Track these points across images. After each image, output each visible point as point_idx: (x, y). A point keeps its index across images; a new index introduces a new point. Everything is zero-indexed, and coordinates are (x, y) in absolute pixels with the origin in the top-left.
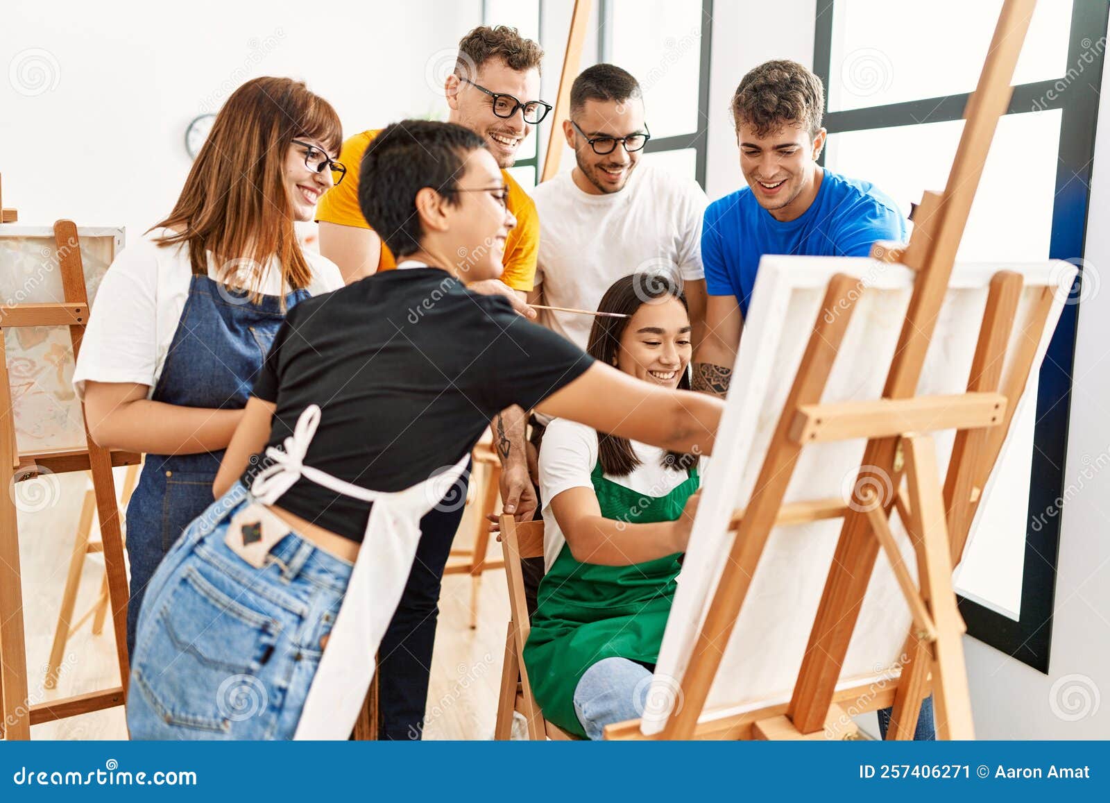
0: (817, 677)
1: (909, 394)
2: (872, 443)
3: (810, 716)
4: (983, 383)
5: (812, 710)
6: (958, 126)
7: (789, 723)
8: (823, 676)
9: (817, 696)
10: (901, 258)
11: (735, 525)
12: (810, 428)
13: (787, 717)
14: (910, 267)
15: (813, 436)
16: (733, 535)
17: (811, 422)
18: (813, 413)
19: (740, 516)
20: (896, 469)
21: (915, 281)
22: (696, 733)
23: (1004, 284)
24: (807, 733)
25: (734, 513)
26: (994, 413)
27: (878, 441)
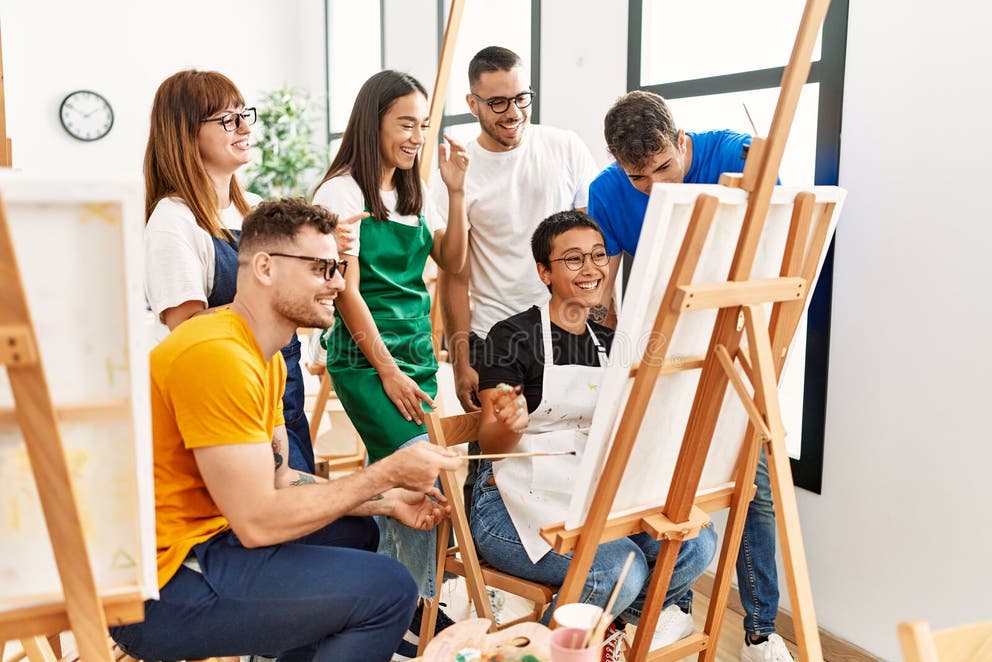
0: (685, 483)
1: (746, 279)
2: (721, 311)
3: (678, 511)
4: (790, 269)
5: (681, 507)
7: (666, 518)
9: (685, 495)
10: (740, 184)
11: (634, 373)
12: (687, 300)
13: (663, 514)
14: (746, 190)
15: (688, 306)
16: (633, 379)
17: (687, 296)
18: (688, 290)
19: (637, 366)
20: (738, 330)
21: (749, 199)
22: (608, 525)
23: (805, 201)
24: (679, 523)
25: (633, 365)
26: (799, 290)
27: (725, 311)
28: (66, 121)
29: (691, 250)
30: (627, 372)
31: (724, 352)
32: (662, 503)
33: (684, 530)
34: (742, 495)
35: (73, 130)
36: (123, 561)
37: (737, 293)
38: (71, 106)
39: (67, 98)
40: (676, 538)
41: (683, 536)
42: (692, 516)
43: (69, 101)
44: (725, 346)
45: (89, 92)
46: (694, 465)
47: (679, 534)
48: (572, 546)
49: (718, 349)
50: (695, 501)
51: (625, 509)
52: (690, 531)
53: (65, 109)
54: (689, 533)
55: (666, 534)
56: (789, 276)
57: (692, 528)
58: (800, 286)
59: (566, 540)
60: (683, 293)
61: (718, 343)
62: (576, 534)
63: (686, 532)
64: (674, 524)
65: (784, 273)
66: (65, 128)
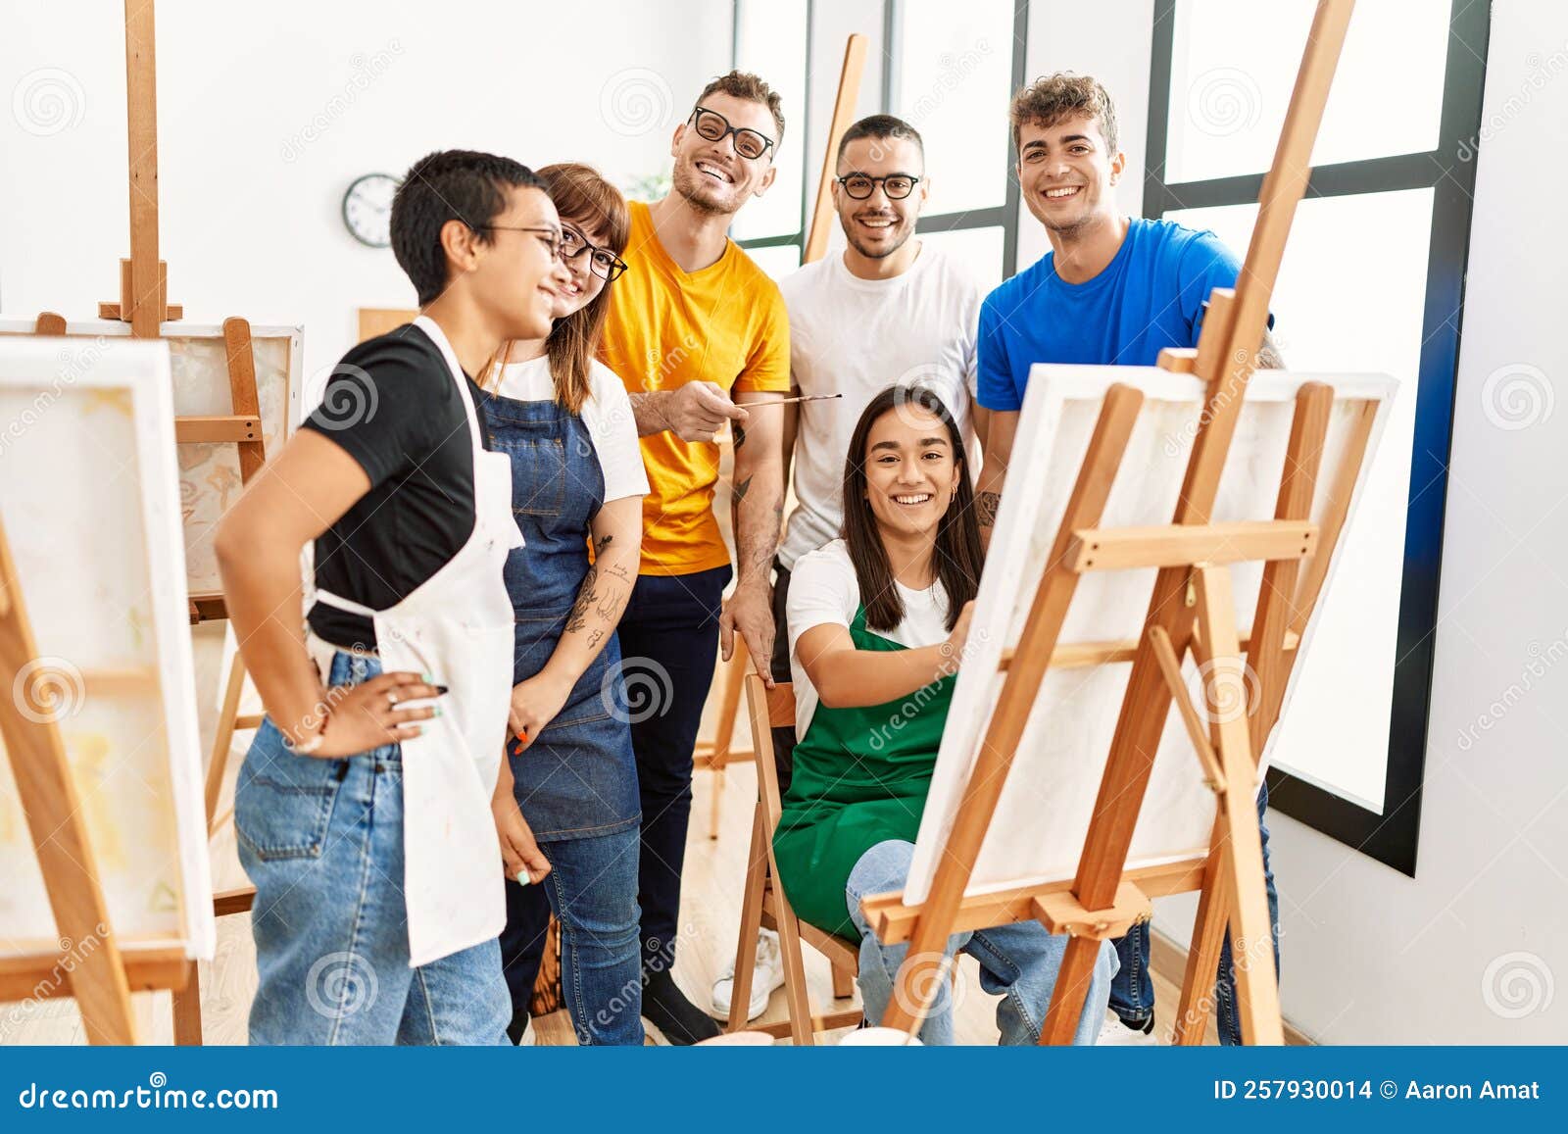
0: (1104, 846)
1: (1203, 520)
2: (1165, 574)
3: (1096, 891)
4: (1291, 508)
5: (1099, 883)
6: (1251, 211)
7: (1074, 899)
8: (1111, 842)
9: (1104, 866)
10: (1191, 367)
11: (1006, 665)
12: (1085, 555)
13: (1071, 891)
14: (1200, 377)
15: (1089, 563)
16: (1004, 675)
17: (1087, 546)
18: (1089, 537)
19: (1011, 654)
20: (1189, 604)
21: (1206, 392)
22: (963, 906)
23: (1312, 397)
24: (1093, 910)
25: (1004, 651)
26: (1304, 543)
27: (1168, 573)
28: (352, 217)
29: (1097, 473)
30: (994, 661)
31: (1163, 640)
32: (1072, 875)
33: (1101, 922)
35: (360, 231)
36: (166, 900)
37: (1188, 545)
38: (358, 196)
39: (356, 183)
40: (1084, 934)
41: (1097, 933)
42: (1117, 901)
43: (358, 189)
44: (1166, 628)
45: (387, 177)
46: (1117, 819)
47: (1091, 928)
48: (906, 932)
49: (1155, 633)
50: (1123, 876)
51: (1013, 879)
52: (1109, 925)
53: (351, 201)
54: (1108, 928)
55: (1068, 927)
56: (1291, 519)
57: (1116, 922)
58: (1307, 536)
59: (895, 922)
60: (1081, 542)
61: (1157, 623)
62: (912, 914)
63: (1103, 926)
64: (1085, 912)
65: (1280, 513)
66: (350, 229)
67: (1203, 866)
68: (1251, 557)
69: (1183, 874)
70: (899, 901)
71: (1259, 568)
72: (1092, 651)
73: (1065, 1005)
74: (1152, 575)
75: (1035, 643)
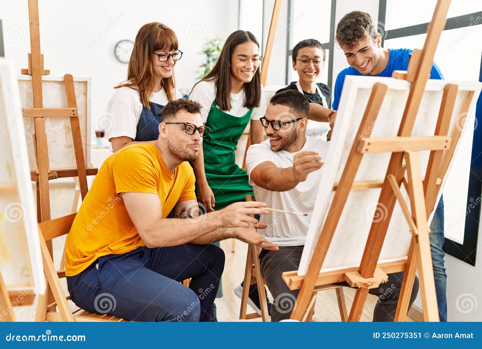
0: (370, 254)
1: (408, 135)
2: (393, 154)
3: (367, 271)
4: (441, 132)
5: (368, 269)
7: (359, 274)
10: (405, 77)
11: (335, 188)
12: (365, 147)
13: (358, 271)
14: (408, 81)
15: (367, 150)
16: (334, 192)
17: (366, 144)
18: (367, 140)
19: (337, 185)
20: (403, 166)
21: (410, 86)
22: (320, 276)
23: (450, 89)
24: (366, 278)
25: (335, 184)
26: (445, 144)
27: (395, 154)
28: (118, 54)
29: (370, 116)
30: (331, 187)
31: (393, 180)
32: (358, 265)
33: (369, 282)
34: (411, 264)
35: (120, 58)
37: (402, 144)
38: (119, 47)
39: (119, 42)
40: (363, 286)
41: (368, 286)
42: (375, 275)
43: (120, 45)
44: (394, 175)
45: (128, 41)
46: (375, 245)
47: (366, 284)
48: (298, 285)
49: (390, 177)
50: (377, 265)
51: (338, 266)
53: (117, 49)
54: (372, 284)
55: (357, 284)
56: (441, 135)
57: (374, 282)
58: (447, 141)
59: (294, 282)
60: (363, 142)
61: (391, 173)
62: (301, 279)
63: (370, 284)
64: (364, 278)
65: (437, 133)
66: (117, 58)
67: (405, 262)
68: (426, 149)
69: (398, 266)
70: (296, 274)
71: (428, 153)
72: (366, 184)
73: (356, 312)
74: (389, 156)
75: (346, 180)
